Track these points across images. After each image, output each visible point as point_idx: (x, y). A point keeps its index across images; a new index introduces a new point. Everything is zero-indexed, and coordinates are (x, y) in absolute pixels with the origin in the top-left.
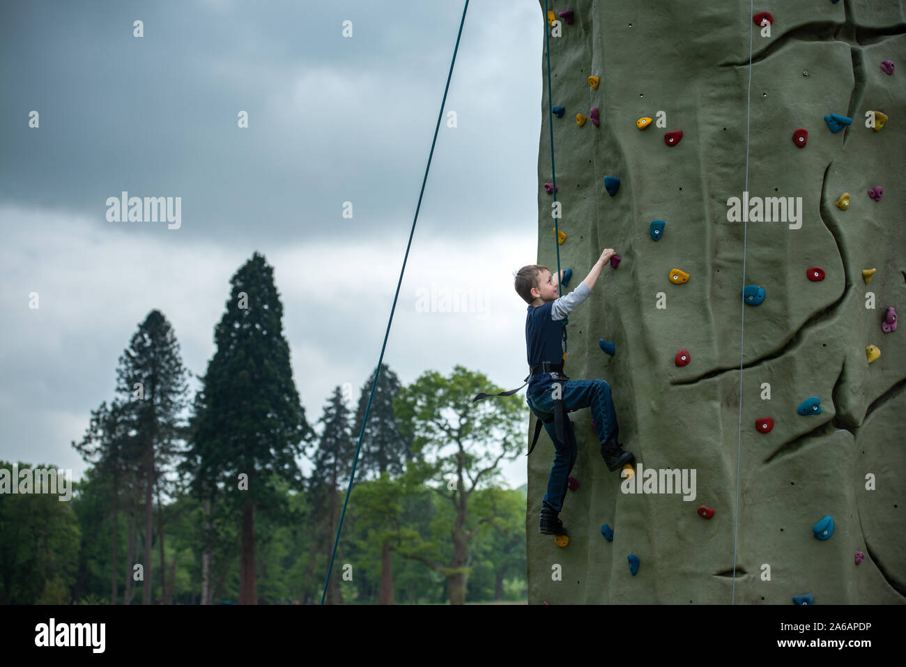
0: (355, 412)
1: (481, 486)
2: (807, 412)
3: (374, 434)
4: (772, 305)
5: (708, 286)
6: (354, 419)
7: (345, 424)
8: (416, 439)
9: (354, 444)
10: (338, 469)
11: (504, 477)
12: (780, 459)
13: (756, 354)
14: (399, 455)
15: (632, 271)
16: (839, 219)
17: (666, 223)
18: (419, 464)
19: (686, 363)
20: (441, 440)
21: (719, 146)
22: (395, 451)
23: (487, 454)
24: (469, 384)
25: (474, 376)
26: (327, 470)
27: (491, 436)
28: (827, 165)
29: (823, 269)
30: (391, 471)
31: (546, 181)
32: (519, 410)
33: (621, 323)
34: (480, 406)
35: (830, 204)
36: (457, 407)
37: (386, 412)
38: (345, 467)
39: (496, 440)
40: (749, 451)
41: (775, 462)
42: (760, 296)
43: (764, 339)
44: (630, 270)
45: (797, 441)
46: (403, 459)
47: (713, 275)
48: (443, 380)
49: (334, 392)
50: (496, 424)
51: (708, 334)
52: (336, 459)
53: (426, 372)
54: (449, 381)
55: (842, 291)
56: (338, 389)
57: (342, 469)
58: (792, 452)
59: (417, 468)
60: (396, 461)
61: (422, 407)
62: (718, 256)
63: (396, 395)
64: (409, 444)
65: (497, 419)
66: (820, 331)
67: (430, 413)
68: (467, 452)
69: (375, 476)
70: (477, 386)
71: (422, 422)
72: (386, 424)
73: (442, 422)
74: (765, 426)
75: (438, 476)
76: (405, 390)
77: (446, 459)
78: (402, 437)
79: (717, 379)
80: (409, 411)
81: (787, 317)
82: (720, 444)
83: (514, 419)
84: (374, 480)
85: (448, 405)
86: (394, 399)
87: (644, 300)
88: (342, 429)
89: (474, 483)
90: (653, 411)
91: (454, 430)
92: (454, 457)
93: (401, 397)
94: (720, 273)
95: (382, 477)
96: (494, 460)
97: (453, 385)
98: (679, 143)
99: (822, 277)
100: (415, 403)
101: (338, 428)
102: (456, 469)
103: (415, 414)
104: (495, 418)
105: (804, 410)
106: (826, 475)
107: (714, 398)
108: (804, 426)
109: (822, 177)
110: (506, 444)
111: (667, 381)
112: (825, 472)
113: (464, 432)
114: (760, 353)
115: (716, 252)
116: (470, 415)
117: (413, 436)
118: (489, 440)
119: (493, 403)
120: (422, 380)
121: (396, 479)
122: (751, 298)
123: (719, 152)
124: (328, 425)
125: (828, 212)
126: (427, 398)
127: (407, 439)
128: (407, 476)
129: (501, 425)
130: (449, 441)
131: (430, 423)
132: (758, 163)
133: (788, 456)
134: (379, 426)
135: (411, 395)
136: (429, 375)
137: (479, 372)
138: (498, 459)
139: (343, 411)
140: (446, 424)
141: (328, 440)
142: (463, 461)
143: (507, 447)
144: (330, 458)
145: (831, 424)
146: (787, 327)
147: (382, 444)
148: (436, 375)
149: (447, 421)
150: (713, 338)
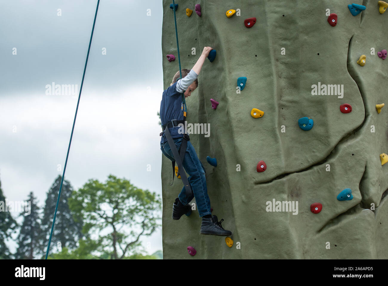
0: (43, 208)
1: (128, 254)
2: (343, 198)
3: (57, 223)
4: (318, 130)
5: (276, 119)
6: (42, 213)
7: (37, 217)
8: (84, 225)
9: (44, 229)
10: (33, 246)
11: (143, 247)
12: (327, 230)
13: (309, 162)
14: (74, 235)
15: (227, 110)
16: (360, 73)
17: (248, 78)
18: (87, 241)
19: (264, 170)
20: (101, 224)
21: (280, 27)
22: (71, 233)
23: (132, 233)
24: (118, 187)
25: (122, 181)
26: (26, 248)
27: (134, 221)
28: (350, 37)
29: (350, 105)
30: (69, 246)
31: (168, 53)
32: (152, 203)
33: (221, 145)
34: (126, 201)
35: (353, 62)
36: (111, 202)
37: (64, 208)
38: (38, 245)
39: (138, 223)
40: (307, 226)
41: (324, 232)
42: (310, 124)
43: (314, 152)
44: (225, 110)
45: (338, 218)
46: (76, 238)
47: (279, 111)
48: (101, 185)
49: (29, 196)
50: (137, 212)
51: (278, 150)
52: (32, 240)
53: (89, 180)
54: (105, 185)
55: (363, 119)
56: (31, 193)
57: (35, 246)
58: (335, 225)
59: (86, 244)
60: (72, 239)
61: (87, 203)
62: (282, 99)
63: (70, 196)
64: (80, 228)
65: (138, 209)
66: (350, 145)
67: (93, 207)
68: (118, 232)
69: (58, 250)
70: (124, 188)
71: (88, 213)
72: (64, 216)
73: (102, 213)
74: (316, 209)
75: (100, 248)
76: (76, 193)
77: (105, 237)
78: (75, 224)
79: (284, 179)
80: (79, 206)
81: (328, 137)
82: (288, 221)
83: (149, 208)
84: (58, 253)
85: (104, 201)
86: (69, 199)
87: (235, 129)
88: (35, 220)
89: (124, 253)
90: (243, 202)
91: (109, 218)
92: (110, 236)
93: (74, 197)
94: (284, 110)
95: (63, 251)
96: (137, 236)
97: (107, 188)
98: (254, 26)
99: (350, 111)
100: (83, 201)
101: (32, 219)
102: (112, 243)
103: (83, 208)
104: (136, 208)
105: (342, 197)
106: (357, 239)
107: (283, 192)
108: (342, 207)
109: (348, 45)
110: (144, 225)
111: (252, 182)
112: (356, 237)
113: (116, 219)
114: (311, 161)
115: (281, 96)
116: (120, 207)
117: (82, 223)
118: (133, 223)
119: (135, 198)
120: (87, 185)
121: (72, 252)
122: (304, 126)
123: (280, 31)
124: (26, 218)
125: (352, 68)
126: (91, 197)
127: (78, 225)
128: (80, 249)
129: (140, 213)
130: (106, 225)
131: (93, 214)
132: (306, 37)
133: (333, 228)
134: (60, 217)
135: (80, 196)
136: (92, 182)
137: (124, 178)
138: (139, 236)
139: (35, 208)
140: (104, 214)
141: (26, 228)
142: (116, 237)
143: (145, 227)
144: (27, 239)
145: (359, 206)
146: (328, 144)
147: (63, 228)
148: (96, 182)
149: (105, 212)
150: (281, 153)
